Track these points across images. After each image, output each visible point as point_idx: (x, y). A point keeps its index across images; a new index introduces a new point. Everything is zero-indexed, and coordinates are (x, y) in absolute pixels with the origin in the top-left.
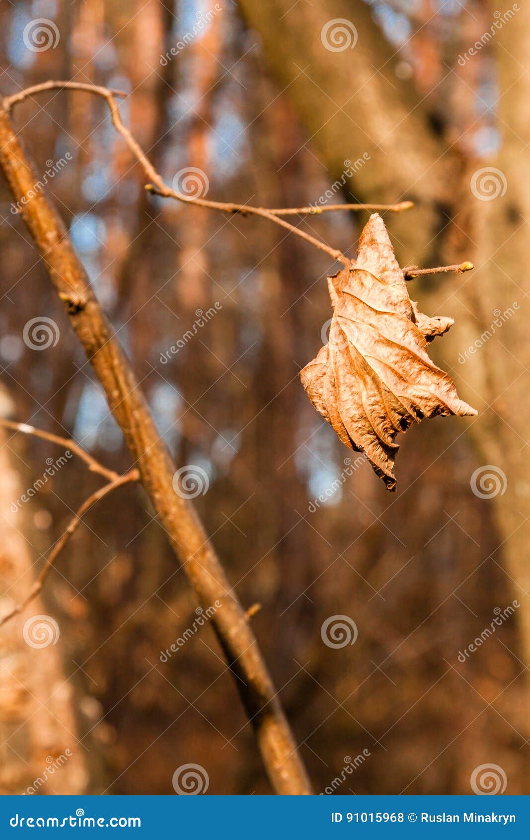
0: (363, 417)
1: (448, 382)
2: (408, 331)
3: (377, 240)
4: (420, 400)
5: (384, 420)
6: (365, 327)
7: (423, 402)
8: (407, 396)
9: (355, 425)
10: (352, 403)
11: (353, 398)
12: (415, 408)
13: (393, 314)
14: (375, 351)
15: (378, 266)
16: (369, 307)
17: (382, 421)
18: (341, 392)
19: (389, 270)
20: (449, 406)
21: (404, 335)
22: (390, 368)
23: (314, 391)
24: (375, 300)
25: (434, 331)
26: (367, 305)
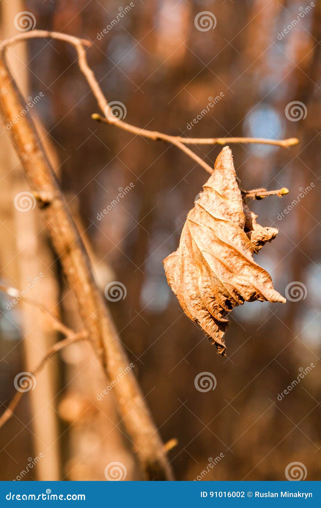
0: (198, 297)
1: (265, 275)
2: (237, 235)
3: (223, 166)
4: (241, 287)
5: (214, 301)
6: (205, 229)
7: (244, 289)
8: (231, 283)
9: (193, 302)
10: (192, 285)
11: (193, 282)
12: (236, 292)
13: (226, 222)
14: (210, 248)
15: (221, 186)
16: (210, 215)
17: (213, 301)
18: (184, 277)
19: (230, 189)
20: (263, 293)
21: (234, 238)
22: (220, 261)
23: (171, 275)
24: (215, 210)
25: (263, 238)
26: (209, 213)
